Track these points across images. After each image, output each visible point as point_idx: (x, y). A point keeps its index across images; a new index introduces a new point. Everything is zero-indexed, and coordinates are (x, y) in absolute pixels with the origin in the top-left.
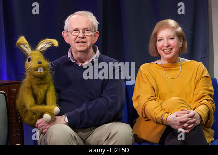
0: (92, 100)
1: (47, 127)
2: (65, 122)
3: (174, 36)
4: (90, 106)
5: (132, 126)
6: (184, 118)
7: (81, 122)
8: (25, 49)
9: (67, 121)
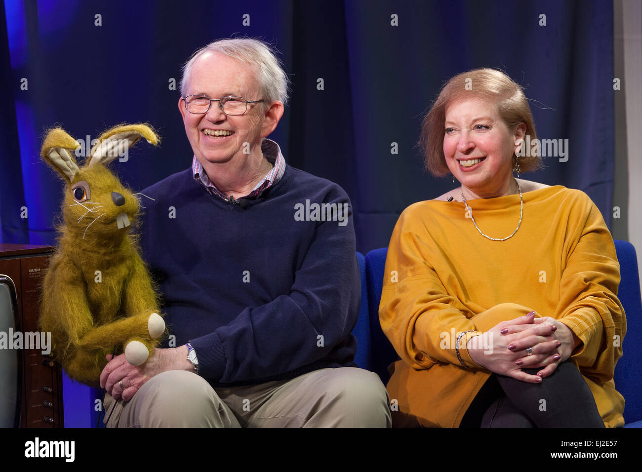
0: (266, 302)
1: (138, 380)
2: (188, 365)
3: (490, 119)
4: (260, 318)
5: (385, 379)
6: (524, 337)
7: (237, 363)
8: (60, 162)
9: (196, 362)
